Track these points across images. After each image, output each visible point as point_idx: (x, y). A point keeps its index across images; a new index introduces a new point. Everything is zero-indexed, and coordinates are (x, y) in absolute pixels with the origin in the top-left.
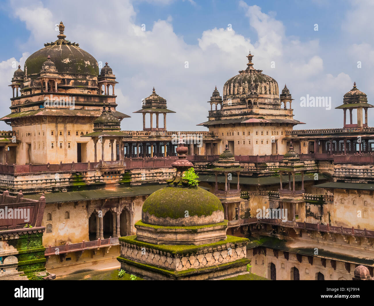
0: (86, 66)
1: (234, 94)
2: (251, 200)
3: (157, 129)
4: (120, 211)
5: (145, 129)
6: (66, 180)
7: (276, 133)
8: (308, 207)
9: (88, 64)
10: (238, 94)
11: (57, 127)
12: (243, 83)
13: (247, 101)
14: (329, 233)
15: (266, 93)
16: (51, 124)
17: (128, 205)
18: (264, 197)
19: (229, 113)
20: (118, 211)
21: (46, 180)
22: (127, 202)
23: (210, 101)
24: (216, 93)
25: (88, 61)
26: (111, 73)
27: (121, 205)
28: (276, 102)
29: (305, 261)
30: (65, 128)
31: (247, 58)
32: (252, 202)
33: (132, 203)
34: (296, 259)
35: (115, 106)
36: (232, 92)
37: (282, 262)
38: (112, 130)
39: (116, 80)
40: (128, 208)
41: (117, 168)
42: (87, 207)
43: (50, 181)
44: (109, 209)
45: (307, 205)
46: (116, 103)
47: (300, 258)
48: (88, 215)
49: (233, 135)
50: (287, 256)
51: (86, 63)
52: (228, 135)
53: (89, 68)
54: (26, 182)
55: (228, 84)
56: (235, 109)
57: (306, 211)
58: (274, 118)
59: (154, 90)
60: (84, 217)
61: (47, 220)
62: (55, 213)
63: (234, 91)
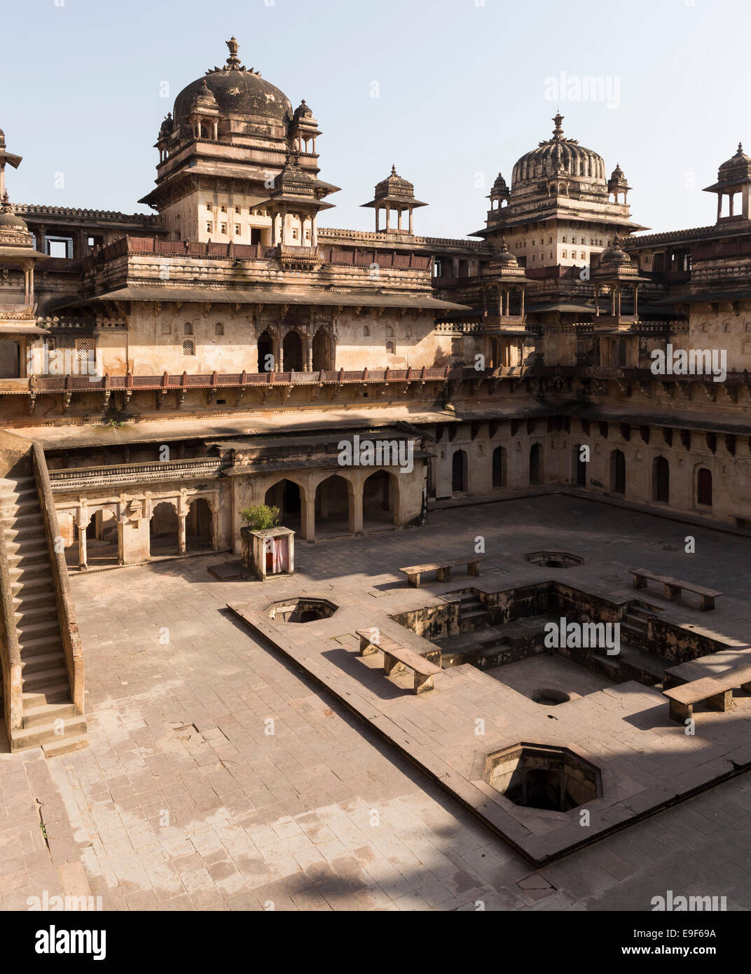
0: (268, 102)
1: (528, 178)
2: (546, 338)
3: (398, 232)
4: (312, 332)
5: (377, 231)
6: (218, 270)
7: (598, 243)
8: (643, 345)
9: (271, 100)
10: (534, 177)
11: (216, 197)
12: (542, 159)
13: (549, 187)
14: (677, 384)
15: (582, 174)
16: (205, 192)
17: (327, 324)
18: (569, 334)
19: (519, 209)
20: (308, 332)
21: (184, 267)
22: (324, 318)
23: (490, 194)
24: (500, 182)
25: (272, 95)
26: (310, 116)
27: (315, 322)
28: (599, 190)
29: (637, 438)
30: (231, 201)
31: (554, 122)
32: (548, 343)
33: (334, 322)
34: (620, 435)
35: (316, 171)
36: (524, 176)
37: (596, 443)
38: (299, 194)
39: (318, 129)
40: (327, 329)
41: (307, 259)
42: (254, 319)
43: (190, 269)
44: (293, 327)
45: (642, 340)
46: (319, 167)
47: (626, 431)
48: (256, 332)
49: (525, 246)
50: (604, 429)
51: (268, 97)
52: (517, 247)
53: (273, 106)
54: (148, 267)
55: (519, 165)
56: (529, 203)
57: (640, 352)
58: (595, 216)
59: (393, 168)
60: (249, 335)
61: (185, 334)
62: (199, 323)
63: (528, 174)
